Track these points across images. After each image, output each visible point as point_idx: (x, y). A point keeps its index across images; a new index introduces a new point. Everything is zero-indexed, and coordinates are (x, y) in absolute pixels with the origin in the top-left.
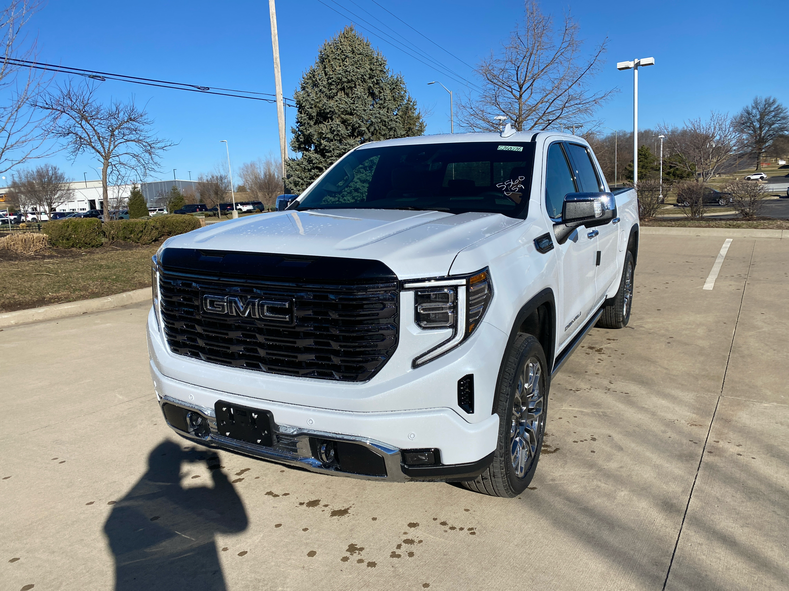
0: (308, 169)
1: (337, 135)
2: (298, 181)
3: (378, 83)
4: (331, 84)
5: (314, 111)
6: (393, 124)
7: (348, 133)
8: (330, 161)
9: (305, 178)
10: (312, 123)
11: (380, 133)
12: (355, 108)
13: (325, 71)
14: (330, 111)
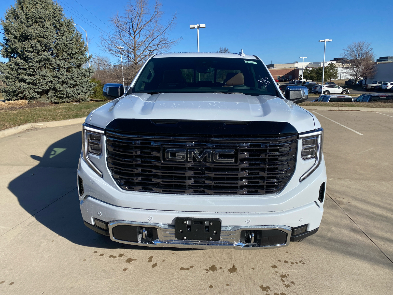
0: (16, 69)
1: (36, 49)
2: (9, 76)
3: (58, 21)
4: (28, 18)
5: (18, 33)
6: (71, 46)
7: (43, 49)
8: (32, 65)
9: (14, 74)
10: (17, 41)
11: (63, 50)
12: (46, 34)
13: (23, 10)
14: (30, 35)
